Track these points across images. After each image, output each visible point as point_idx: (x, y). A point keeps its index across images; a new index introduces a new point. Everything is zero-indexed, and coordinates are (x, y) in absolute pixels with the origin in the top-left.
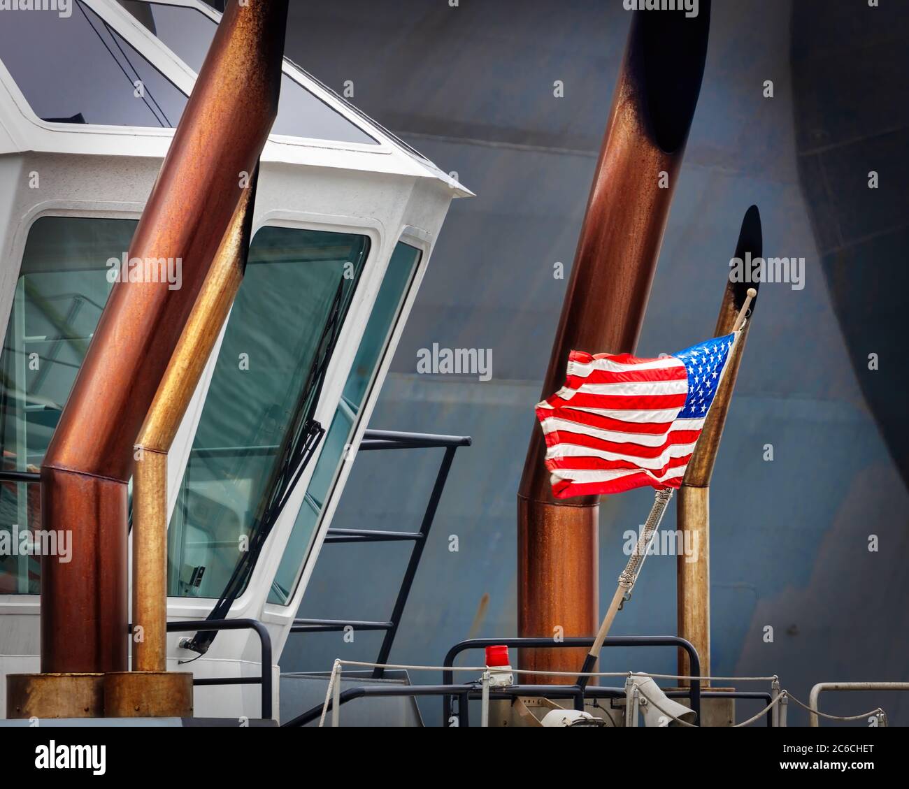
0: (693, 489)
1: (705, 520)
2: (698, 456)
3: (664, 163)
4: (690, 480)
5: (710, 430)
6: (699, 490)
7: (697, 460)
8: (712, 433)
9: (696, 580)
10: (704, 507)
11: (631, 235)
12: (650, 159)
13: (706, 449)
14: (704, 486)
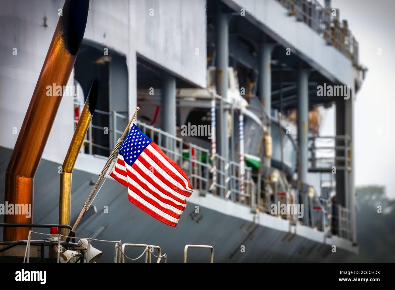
0: (67, 173)
1: (70, 184)
2: (70, 162)
3: (72, 59)
4: (66, 170)
5: (75, 153)
6: (69, 174)
7: (70, 163)
8: (76, 154)
9: (67, 205)
10: (70, 180)
11: (58, 83)
12: (68, 57)
13: (73, 159)
14: (70, 172)
